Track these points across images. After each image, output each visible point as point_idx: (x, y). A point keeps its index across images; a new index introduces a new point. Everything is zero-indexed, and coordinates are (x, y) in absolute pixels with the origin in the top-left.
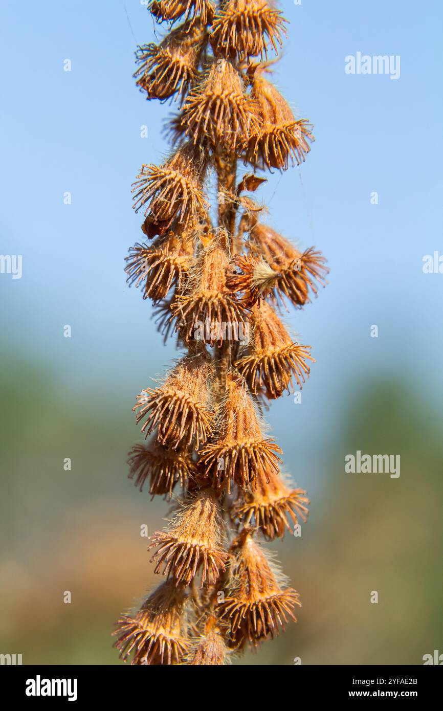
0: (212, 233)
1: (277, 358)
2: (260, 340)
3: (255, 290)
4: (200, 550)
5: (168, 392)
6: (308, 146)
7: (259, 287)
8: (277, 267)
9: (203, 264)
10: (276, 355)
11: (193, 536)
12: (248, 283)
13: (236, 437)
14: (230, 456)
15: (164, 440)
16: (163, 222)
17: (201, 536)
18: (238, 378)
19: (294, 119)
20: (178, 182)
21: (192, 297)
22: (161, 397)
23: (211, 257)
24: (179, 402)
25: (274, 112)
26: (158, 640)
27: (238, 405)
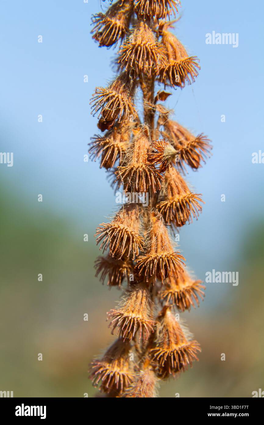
0: (140, 127)
1: (181, 202)
2: (171, 192)
3: (165, 162)
4: (137, 320)
5: (114, 226)
6: (197, 72)
7: (167, 160)
8: (180, 146)
9: (134, 147)
10: (180, 201)
11: (133, 312)
12: (161, 158)
13: (156, 252)
14: (153, 263)
15: (113, 255)
16: (109, 122)
17: (138, 311)
18: (157, 215)
19: (188, 56)
20: (117, 98)
21: (127, 167)
22: (110, 229)
23: (138, 143)
24: (121, 231)
25: (175, 52)
26: (114, 375)
27: (158, 232)
